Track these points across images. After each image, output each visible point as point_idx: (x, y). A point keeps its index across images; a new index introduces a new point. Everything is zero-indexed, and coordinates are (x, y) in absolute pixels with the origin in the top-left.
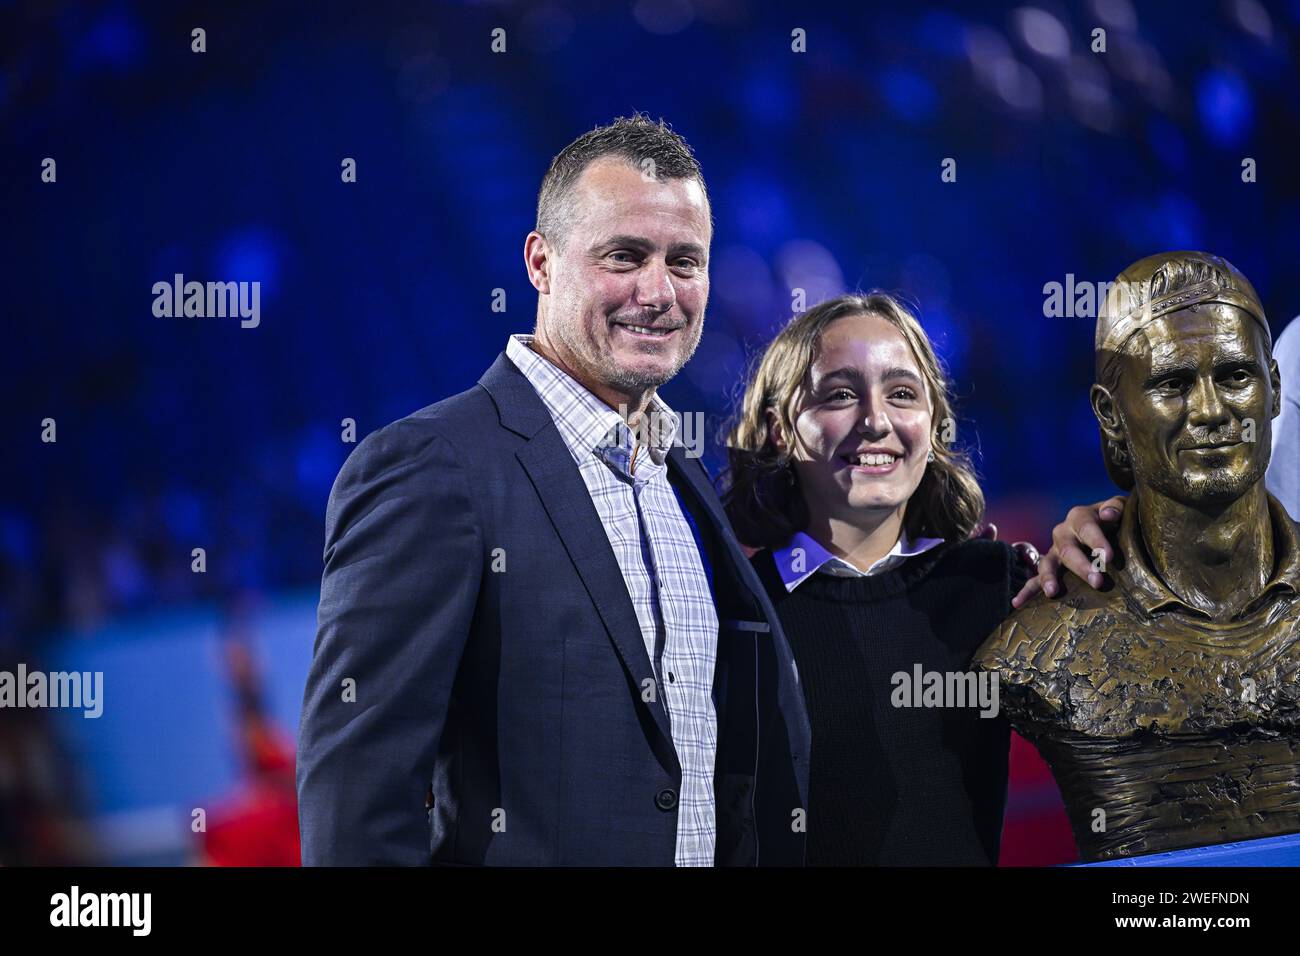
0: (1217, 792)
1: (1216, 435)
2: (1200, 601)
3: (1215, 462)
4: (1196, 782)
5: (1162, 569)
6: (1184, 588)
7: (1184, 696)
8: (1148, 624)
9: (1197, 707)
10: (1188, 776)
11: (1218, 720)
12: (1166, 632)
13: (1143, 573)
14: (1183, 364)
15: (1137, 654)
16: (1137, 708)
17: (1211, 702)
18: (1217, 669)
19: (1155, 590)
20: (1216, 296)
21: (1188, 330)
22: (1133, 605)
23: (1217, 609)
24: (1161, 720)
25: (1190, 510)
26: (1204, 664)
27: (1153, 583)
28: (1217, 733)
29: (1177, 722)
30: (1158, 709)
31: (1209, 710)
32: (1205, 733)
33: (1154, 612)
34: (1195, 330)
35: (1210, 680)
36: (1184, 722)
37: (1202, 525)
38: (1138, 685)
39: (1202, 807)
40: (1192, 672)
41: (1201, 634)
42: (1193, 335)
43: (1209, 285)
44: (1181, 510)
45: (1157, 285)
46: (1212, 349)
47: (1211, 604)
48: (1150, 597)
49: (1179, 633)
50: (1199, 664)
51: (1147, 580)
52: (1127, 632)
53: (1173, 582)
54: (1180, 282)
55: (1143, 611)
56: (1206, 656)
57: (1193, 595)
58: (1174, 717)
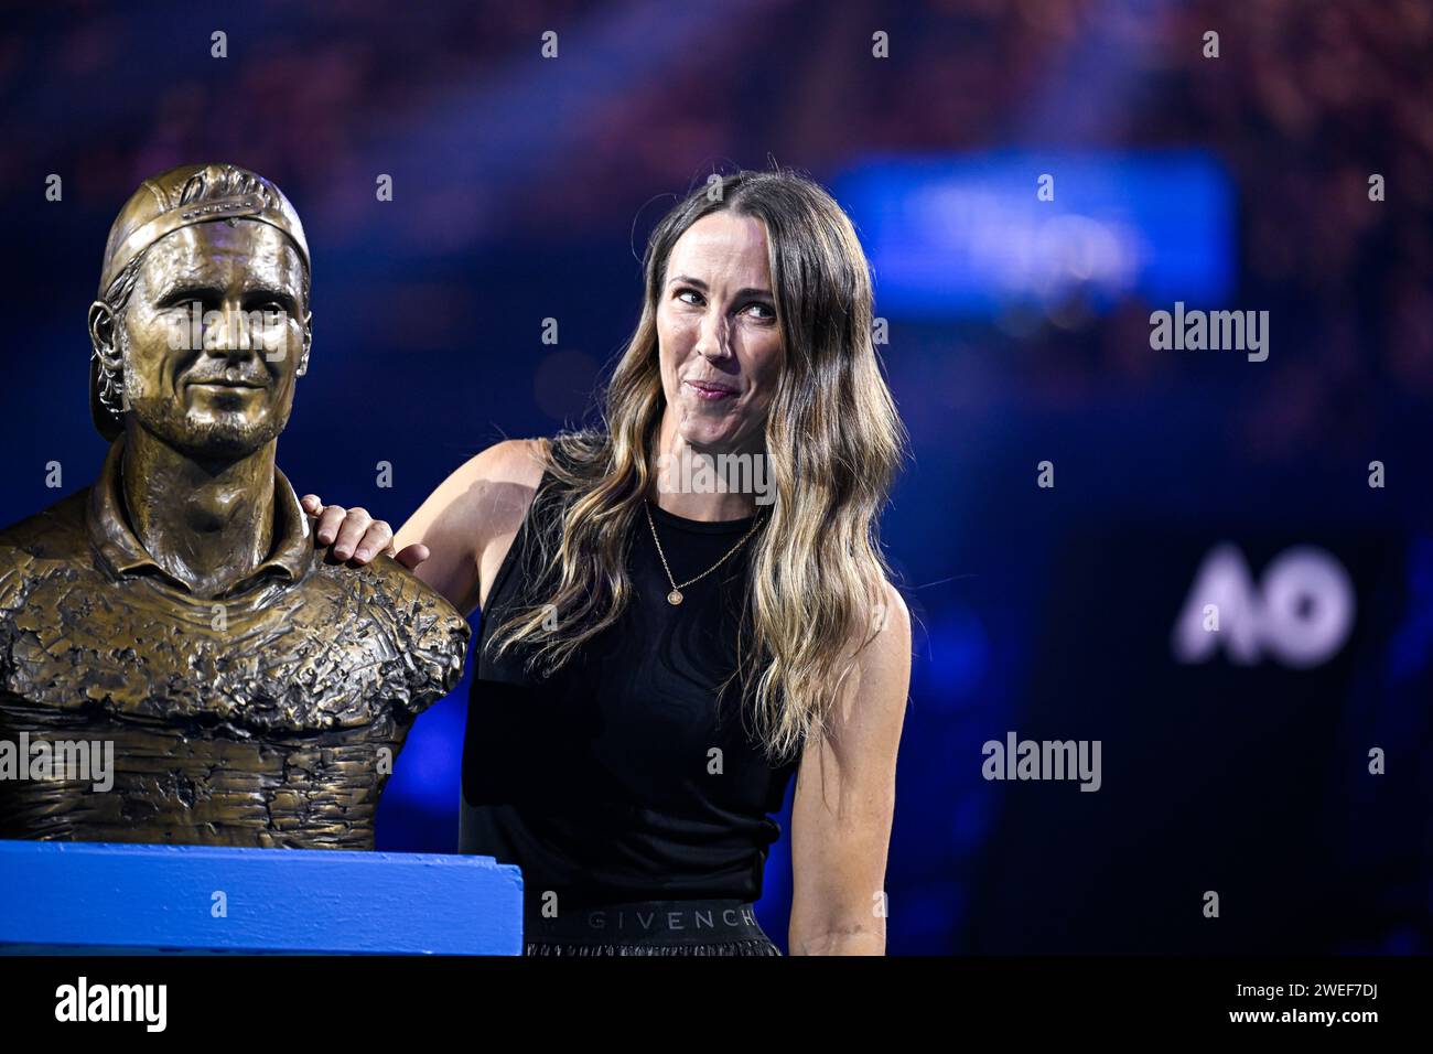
0: (167, 791)
1: (236, 372)
2: (181, 571)
3: (226, 403)
4: (145, 774)
5: (141, 528)
6: (164, 553)
7: (147, 672)
8: (117, 585)
9: (161, 687)
10: (138, 766)
11: (183, 705)
12: (137, 597)
13: (118, 527)
14: (211, 282)
15: (99, 616)
16: (90, 678)
17: (178, 685)
18: (190, 648)
19: (130, 548)
20: (259, 213)
21: (221, 244)
22: (101, 563)
23: (198, 583)
24: (115, 696)
25: (188, 462)
26: (175, 639)
27: (129, 538)
28: (179, 721)
29: (137, 700)
30: (115, 683)
31: (174, 692)
32: (164, 719)
33: (125, 572)
34: (230, 246)
35: (180, 659)
36: (142, 701)
37: (197, 481)
38: (95, 652)
39: (147, 805)
40: (161, 646)
41: (176, 607)
42: (227, 252)
43: (254, 200)
44: (175, 460)
45: (192, 191)
46: (246, 272)
47: (191, 576)
48: (125, 556)
49: (151, 600)
50: (170, 639)
51: (122, 536)
52: (91, 590)
53: (152, 546)
54: (219, 191)
55: (114, 572)
56: (179, 631)
57: (173, 562)
58: (133, 693)
